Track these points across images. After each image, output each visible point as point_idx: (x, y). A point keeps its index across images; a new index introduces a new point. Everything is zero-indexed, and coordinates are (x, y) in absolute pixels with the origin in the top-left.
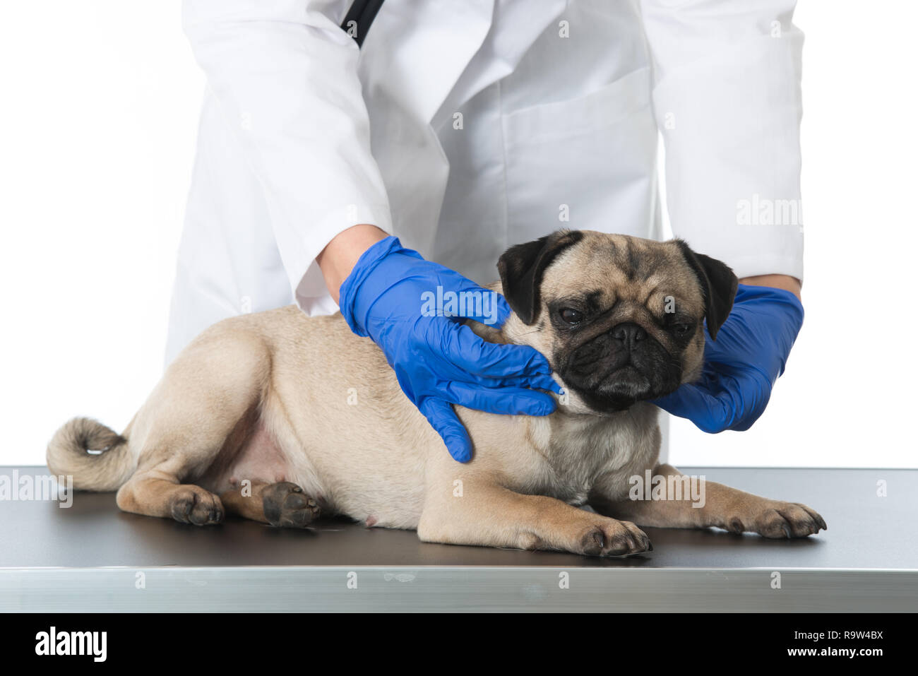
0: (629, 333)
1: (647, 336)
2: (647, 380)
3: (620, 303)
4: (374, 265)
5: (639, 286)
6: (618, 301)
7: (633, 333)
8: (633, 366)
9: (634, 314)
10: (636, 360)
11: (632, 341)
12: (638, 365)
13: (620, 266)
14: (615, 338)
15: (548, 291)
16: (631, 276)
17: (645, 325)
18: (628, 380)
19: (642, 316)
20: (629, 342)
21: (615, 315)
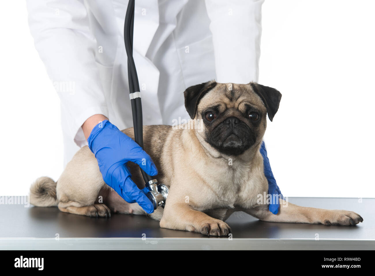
0: (232, 121)
1: (240, 121)
2: (241, 140)
3: (228, 109)
4: (98, 133)
5: (234, 103)
6: (227, 109)
7: (233, 121)
8: (234, 134)
9: (233, 113)
10: (236, 132)
11: (233, 124)
12: (237, 133)
13: (227, 96)
14: (226, 124)
15: (200, 108)
16: (231, 100)
17: (239, 117)
18: (233, 140)
19: (237, 114)
20: (232, 125)
21: (225, 114)
